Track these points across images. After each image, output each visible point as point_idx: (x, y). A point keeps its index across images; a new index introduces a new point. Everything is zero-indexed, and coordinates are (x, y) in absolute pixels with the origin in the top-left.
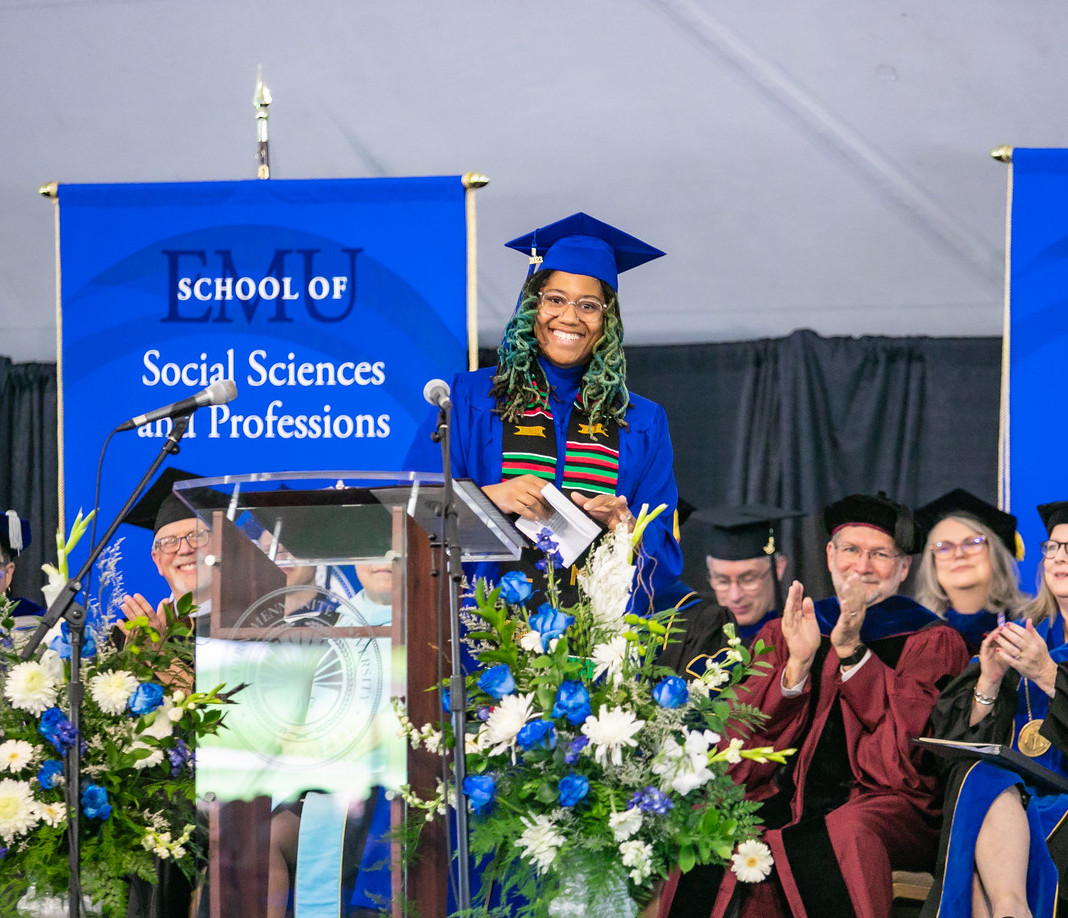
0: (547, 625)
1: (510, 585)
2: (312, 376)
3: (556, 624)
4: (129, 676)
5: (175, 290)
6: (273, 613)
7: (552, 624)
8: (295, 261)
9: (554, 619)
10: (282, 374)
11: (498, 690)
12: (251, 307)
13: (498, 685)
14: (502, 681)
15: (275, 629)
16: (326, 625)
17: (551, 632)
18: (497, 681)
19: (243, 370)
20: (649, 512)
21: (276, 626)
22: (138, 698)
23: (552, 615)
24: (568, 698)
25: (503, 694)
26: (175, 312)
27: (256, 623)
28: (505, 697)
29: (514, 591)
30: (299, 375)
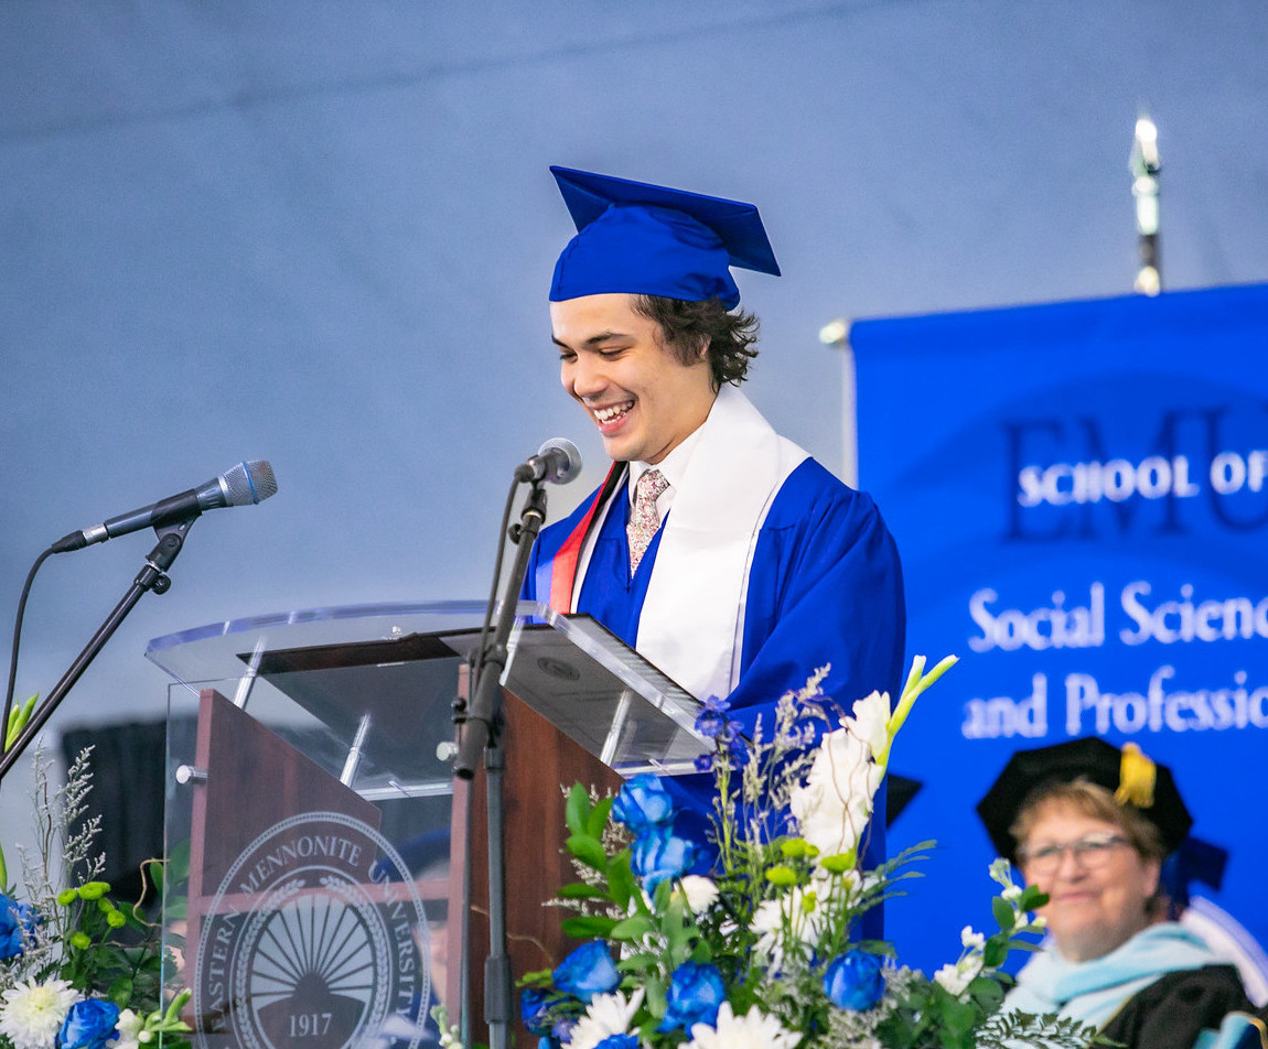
0: (650, 862)
1: (632, 798)
2: (1216, 623)
3: (665, 859)
4: (69, 988)
5: (1016, 488)
6: (274, 864)
7: (658, 858)
8: (1192, 430)
9: (662, 850)
10: (1173, 622)
11: (581, 985)
12: (1126, 510)
13: (582, 978)
14: (589, 969)
15: (276, 894)
16: (351, 883)
17: (656, 874)
18: (578, 970)
19: (1116, 619)
20: (926, 671)
21: (276, 888)
22: (72, 1026)
23: (658, 842)
24: (682, 995)
25: (590, 992)
26: (1020, 526)
27: (248, 882)
28: (595, 998)
29: (636, 807)
30: (1196, 624)
